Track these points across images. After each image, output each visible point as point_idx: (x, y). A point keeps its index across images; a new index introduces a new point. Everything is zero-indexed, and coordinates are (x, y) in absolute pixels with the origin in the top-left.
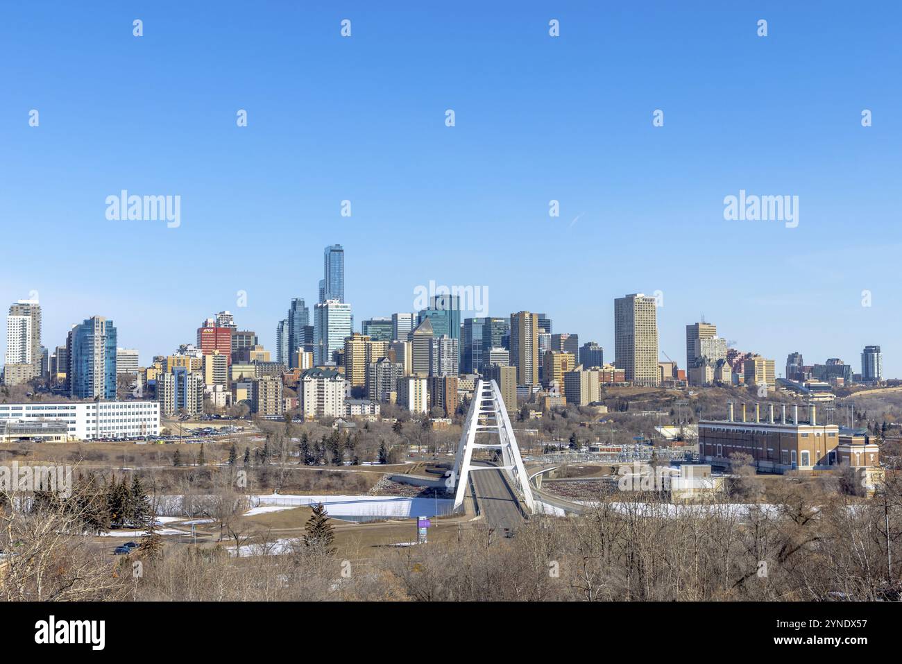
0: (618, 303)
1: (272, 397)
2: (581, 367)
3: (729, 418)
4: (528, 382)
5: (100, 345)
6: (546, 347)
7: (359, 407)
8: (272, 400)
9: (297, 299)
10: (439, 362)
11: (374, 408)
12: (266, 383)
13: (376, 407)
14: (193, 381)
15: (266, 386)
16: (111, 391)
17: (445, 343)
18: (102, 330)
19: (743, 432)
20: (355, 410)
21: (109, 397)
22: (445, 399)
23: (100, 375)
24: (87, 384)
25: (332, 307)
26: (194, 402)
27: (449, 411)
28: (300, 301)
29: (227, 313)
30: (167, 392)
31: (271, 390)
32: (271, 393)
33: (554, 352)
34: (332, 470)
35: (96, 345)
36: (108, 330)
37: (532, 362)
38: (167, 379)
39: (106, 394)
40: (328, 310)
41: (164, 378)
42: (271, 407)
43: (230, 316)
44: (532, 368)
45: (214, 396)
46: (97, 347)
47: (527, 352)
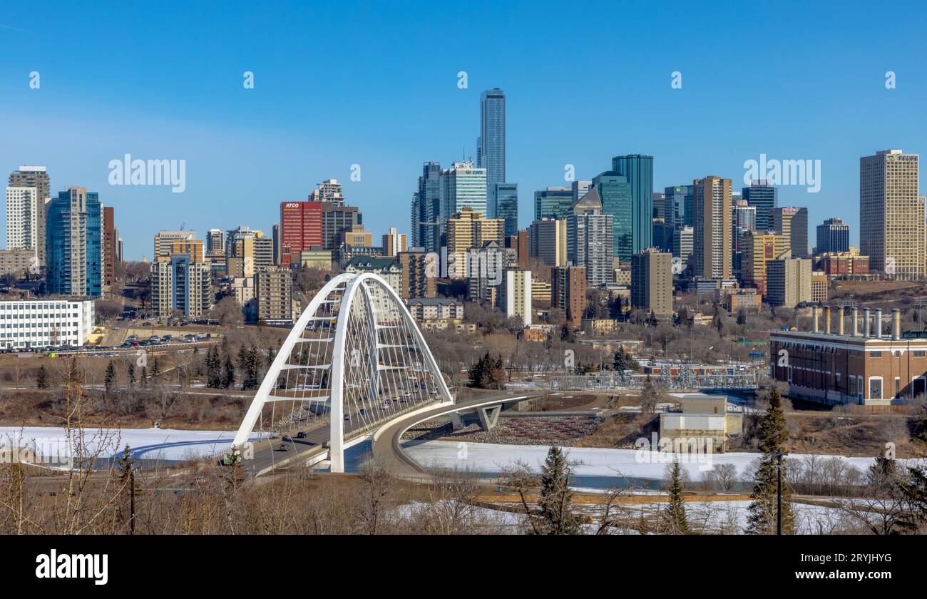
0: (865, 162)
1: (277, 294)
2: (789, 254)
3: (812, 329)
4: (715, 274)
5: (79, 225)
6: (748, 225)
7: (434, 308)
8: (277, 299)
9: (430, 163)
10: (587, 245)
11: (455, 310)
12: (268, 276)
13: (458, 308)
14: (197, 272)
15: (268, 280)
16: (95, 286)
17: (595, 221)
18: (81, 206)
19: (812, 347)
20: (428, 313)
21: (93, 294)
22: (568, 297)
23: (79, 265)
24: (63, 277)
25: (462, 172)
26: (199, 301)
27: (573, 314)
28: (434, 166)
29: (333, 182)
30: (162, 288)
31: (276, 285)
32: (276, 290)
33: (755, 233)
34: (233, 396)
35: (72, 225)
36: (89, 206)
37: (721, 247)
38: (163, 270)
39: (88, 289)
40: (455, 177)
41: (158, 269)
42: (276, 308)
43: (337, 186)
44: (721, 256)
45: (240, 293)
46: (75, 228)
47: (716, 233)
